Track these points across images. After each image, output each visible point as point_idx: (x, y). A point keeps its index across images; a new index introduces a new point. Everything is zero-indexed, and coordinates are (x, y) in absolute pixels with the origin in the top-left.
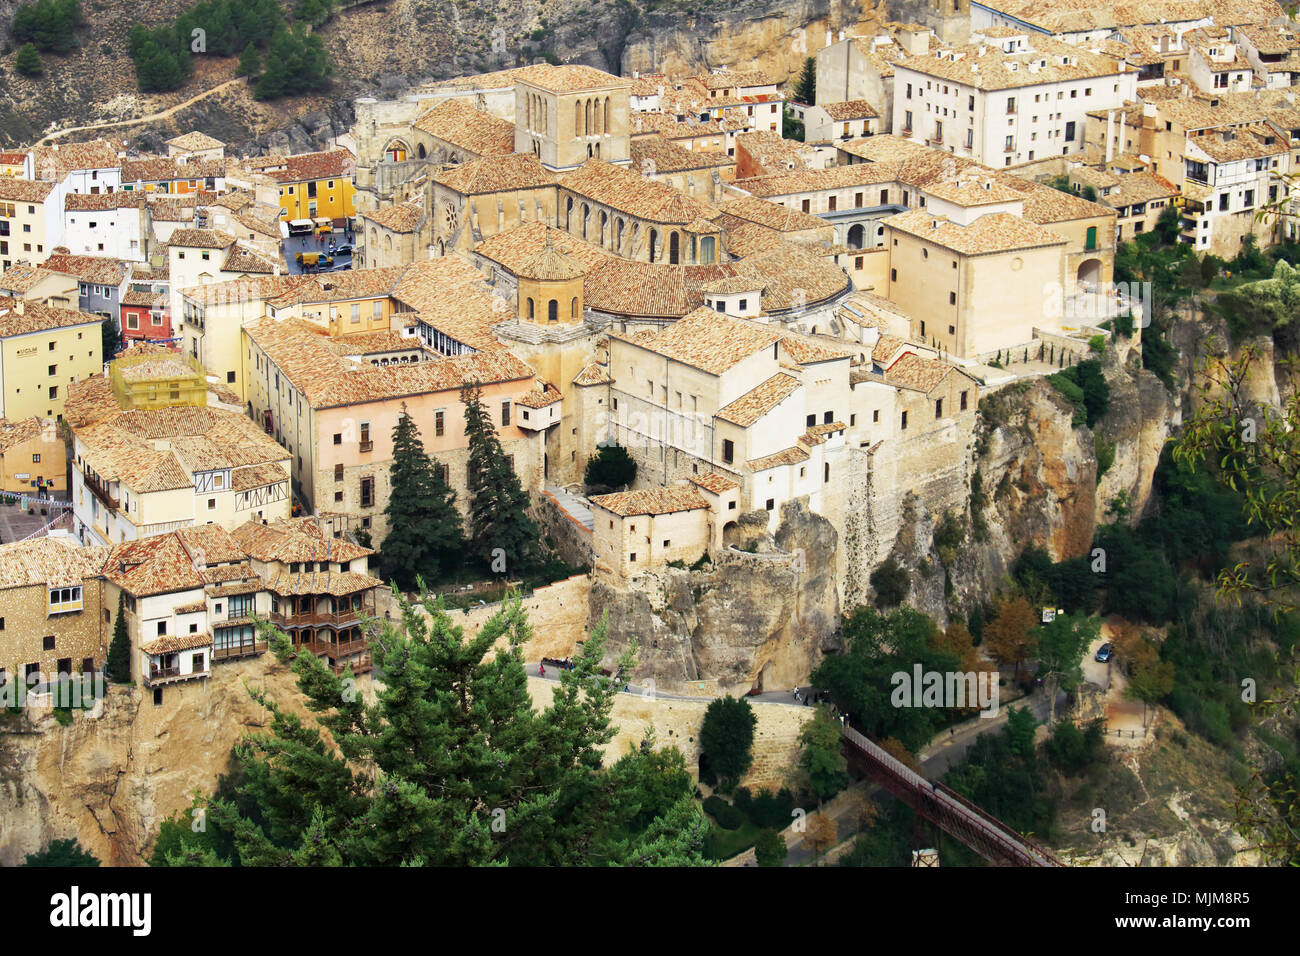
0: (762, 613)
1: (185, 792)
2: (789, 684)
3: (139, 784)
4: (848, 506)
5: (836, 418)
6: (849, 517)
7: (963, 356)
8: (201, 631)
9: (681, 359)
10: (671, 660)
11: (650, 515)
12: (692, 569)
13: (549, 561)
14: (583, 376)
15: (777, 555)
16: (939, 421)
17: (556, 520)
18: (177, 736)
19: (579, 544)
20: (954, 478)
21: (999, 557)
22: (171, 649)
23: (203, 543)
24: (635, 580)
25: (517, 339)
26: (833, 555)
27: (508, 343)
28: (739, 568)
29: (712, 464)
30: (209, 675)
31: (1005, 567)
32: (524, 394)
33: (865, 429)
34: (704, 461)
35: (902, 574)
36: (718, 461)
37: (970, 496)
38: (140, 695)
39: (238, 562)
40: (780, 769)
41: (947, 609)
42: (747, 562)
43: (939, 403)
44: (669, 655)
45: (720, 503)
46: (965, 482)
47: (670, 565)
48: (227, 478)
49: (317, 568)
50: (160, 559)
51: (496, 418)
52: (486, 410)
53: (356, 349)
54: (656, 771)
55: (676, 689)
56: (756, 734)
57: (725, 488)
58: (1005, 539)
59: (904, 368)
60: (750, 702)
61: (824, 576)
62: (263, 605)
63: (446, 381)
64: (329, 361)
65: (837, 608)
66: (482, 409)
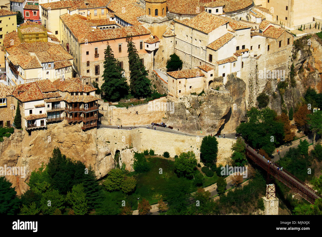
0: (220, 109)
1: (39, 163)
2: (230, 132)
3: (24, 160)
4: (249, 75)
5: (246, 47)
6: (250, 79)
7: (290, 27)
8: (43, 113)
9: (196, 28)
10: (192, 124)
11: (185, 78)
12: (199, 95)
13: (154, 92)
14: (166, 34)
15: (226, 91)
16: (280, 48)
17: (157, 80)
18: (36, 145)
19: (164, 87)
20: (285, 66)
21: (299, 92)
22: (34, 118)
23: (44, 85)
24: (181, 99)
25: (145, 22)
26: (244, 91)
27: (142, 23)
28: (213, 95)
29: (205, 62)
30: (46, 127)
31: (301, 95)
32: (147, 39)
33: (255, 51)
34: (203, 61)
35: (267, 98)
36: (208, 61)
37: (290, 72)
38: (24, 132)
39: (55, 92)
40: (225, 159)
41: (281, 108)
42: (216, 93)
43: (280, 42)
44: (191, 122)
45: (208, 74)
46: (289, 68)
47: (192, 94)
48: (52, 65)
49: (79, 94)
50: (30, 90)
51: (137, 47)
52: (134, 44)
53: (95, 24)
54: (186, 158)
55: (193, 133)
56: (218, 147)
57: (210, 70)
58: (302, 86)
59: (269, 31)
60: (216, 137)
61: (241, 98)
62: (63, 105)
63: (122, 35)
64: (86, 28)
65: (246, 108)
66: (133, 44)
